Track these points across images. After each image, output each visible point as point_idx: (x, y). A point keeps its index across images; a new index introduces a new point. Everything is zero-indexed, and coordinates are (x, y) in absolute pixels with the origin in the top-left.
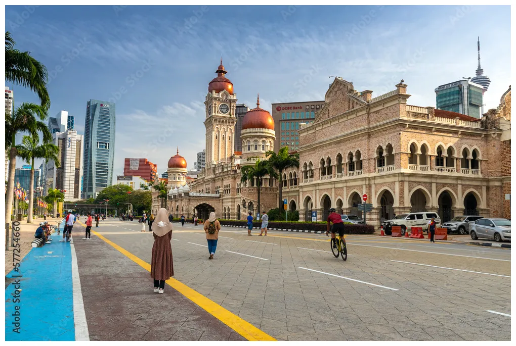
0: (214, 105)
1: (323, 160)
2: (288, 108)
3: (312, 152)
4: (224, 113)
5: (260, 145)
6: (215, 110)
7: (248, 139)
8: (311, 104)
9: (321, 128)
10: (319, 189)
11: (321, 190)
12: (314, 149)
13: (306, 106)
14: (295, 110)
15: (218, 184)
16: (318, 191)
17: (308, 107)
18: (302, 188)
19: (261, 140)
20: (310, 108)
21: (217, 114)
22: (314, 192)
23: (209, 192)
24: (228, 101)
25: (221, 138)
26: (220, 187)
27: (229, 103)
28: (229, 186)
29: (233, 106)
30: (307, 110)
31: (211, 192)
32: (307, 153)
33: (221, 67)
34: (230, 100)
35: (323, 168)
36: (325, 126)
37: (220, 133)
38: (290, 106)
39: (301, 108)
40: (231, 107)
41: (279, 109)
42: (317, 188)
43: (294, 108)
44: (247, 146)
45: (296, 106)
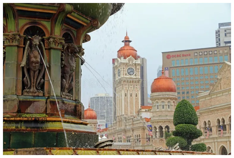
0: (122, 69)
1: (219, 120)
2: (178, 56)
3: (210, 113)
4: (131, 75)
5: (166, 105)
6: (124, 73)
7: (157, 100)
8: (199, 51)
9: (215, 96)
10: (217, 142)
11: (219, 142)
12: (211, 111)
13: (195, 53)
14: (184, 58)
15: (129, 134)
16: (216, 143)
17: (196, 54)
18: (204, 140)
19: (167, 101)
20: (198, 55)
21: (125, 76)
22: (213, 143)
23: (121, 141)
24: (133, 65)
25: (129, 96)
26: (131, 137)
27: (135, 66)
28: (140, 136)
29: (138, 69)
30: (196, 57)
31: (123, 141)
32: (206, 114)
33: (126, 37)
34: (135, 64)
35: (220, 126)
36: (218, 95)
37: (129, 92)
38: (178, 53)
39: (190, 55)
40: (136, 70)
41: (169, 57)
42: (216, 140)
43: (183, 55)
44: (156, 105)
45: (184, 53)
